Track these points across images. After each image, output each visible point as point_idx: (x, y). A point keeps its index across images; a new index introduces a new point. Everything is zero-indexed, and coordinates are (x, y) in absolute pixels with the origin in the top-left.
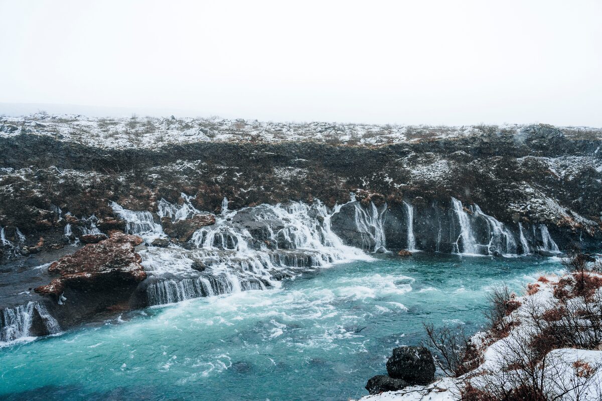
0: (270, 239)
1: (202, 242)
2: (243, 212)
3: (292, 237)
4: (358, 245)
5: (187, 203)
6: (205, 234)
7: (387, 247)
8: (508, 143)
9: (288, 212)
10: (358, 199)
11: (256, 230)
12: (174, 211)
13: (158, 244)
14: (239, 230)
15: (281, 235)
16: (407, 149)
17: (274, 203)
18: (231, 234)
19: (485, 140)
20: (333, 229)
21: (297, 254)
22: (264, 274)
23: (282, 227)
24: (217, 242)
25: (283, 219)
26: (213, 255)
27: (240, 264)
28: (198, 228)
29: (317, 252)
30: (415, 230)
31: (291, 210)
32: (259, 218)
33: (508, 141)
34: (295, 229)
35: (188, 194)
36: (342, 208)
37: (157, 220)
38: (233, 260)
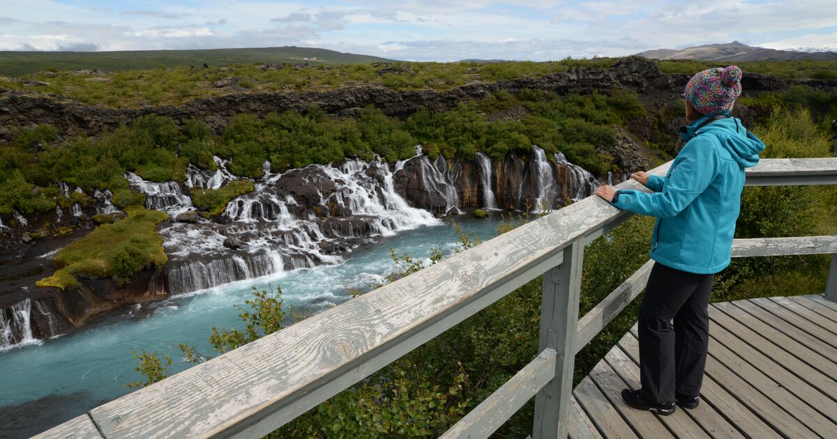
0: (319, 206)
1: (239, 214)
2: (288, 176)
4: (428, 208)
5: (221, 168)
6: (241, 204)
7: (462, 209)
8: (598, 80)
9: (343, 172)
10: (425, 153)
11: (303, 196)
12: (206, 180)
13: (187, 221)
14: (282, 197)
15: (333, 200)
16: (481, 91)
17: (326, 164)
18: (273, 202)
19: (574, 77)
20: (397, 190)
21: (352, 222)
22: (311, 247)
23: (335, 190)
24: (255, 211)
25: (336, 181)
26: (251, 228)
27: (283, 237)
28: (232, 199)
29: (376, 217)
30: (494, 188)
31: (347, 169)
32: (308, 181)
33: (597, 77)
34: (351, 192)
35: (223, 158)
36: (407, 165)
38: (273, 233)
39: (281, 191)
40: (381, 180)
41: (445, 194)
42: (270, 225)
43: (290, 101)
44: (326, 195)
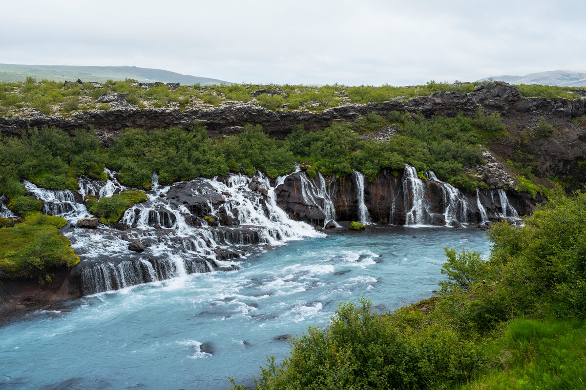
0: (210, 215)
2: (177, 187)
3: (236, 212)
4: (308, 220)
5: (111, 179)
6: (137, 212)
7: (337, 220)
8: (461, 104)
9: (228, 186)
10: (303, 170)
11: (195, 206)
12: (99, 189)
13: (86, 226)
14: (176, 207)
15: (223, 211)
16: (354, 113)
17: (211, 178)
19: (438, 101)
20: (278, 203)
21: (242, 231)
22: (208, 253)
23: (223, 202)
25: (223, 193)
26: (150, 235)
27: (181, 243)
28: (128, 207)
29: (264, 228)
30: (367, 201)
31: (231, 183)
32: (197, 193)
33: (461, 101)
34: (238, 204)
35: (112, 169)
36: (287, 180)
37: (78, 199)
38: (172, 240)
39: (174, 201)
40: (264, 194)
41: (323, 208)
42: (167, 233)
43: (175, 117)
44: (216, 206)
